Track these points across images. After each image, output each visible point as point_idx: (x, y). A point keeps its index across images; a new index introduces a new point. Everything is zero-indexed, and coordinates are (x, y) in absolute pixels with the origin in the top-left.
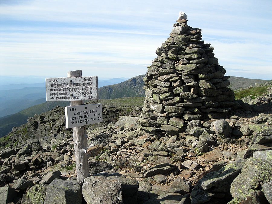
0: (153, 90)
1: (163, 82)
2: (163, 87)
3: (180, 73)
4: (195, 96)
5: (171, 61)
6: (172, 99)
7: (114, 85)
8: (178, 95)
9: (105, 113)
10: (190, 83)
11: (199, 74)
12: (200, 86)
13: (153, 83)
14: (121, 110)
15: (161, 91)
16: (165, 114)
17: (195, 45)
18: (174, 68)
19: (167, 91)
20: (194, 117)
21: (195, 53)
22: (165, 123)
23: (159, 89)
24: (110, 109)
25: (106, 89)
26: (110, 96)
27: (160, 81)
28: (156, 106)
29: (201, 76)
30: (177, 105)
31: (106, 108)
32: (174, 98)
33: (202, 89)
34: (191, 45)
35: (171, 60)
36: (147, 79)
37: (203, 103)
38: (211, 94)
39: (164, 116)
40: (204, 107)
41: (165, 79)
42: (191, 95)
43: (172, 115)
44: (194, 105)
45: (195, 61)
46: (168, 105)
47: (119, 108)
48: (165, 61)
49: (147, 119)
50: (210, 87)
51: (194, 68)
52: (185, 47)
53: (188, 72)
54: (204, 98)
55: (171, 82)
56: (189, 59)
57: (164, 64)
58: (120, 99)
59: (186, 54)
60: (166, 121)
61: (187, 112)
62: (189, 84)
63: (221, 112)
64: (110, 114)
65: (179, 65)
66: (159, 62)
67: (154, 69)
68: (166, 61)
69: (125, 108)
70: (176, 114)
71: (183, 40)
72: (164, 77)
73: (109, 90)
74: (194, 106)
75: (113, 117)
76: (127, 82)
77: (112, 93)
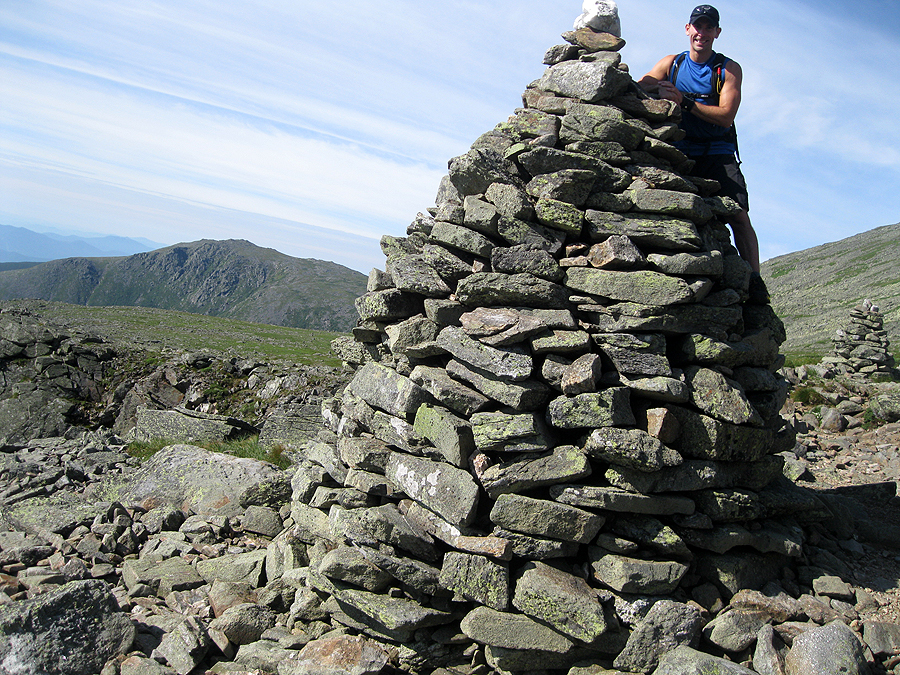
0: (419, 382)
1: (498, 346)
2: (491, 376)
3: (589, 312)
4: (672, 456)
5: (545, 234)
6: (541, 454)
7: (107, 260)
8: (576, 436)
9: (65, 359)
10: (650, 376)
11: (696, 338)
12: (700, 404)
13: (421, 340)
14: (124, 355)
15: (471, 393)
16: (494, 544)
17: (672, 177)
18: (560, 279)
19: (515, 404)
20: (657, 578)
21: (678, 214)
22: (492, 596)
23: (457, 378)
24: (86, 347)
25: (79, 267)
26: (88, 294)
27: (475, 337)
28: (432, 478)
29: (704, 347)
30: (571, 494)
31: (72, 341)
32: (549, 452)
33: (706, 419)
34: (650, 171)
35: (549, 230)
36: (383, 310)
37: (701, 496)
38: (740, 453)
39: (490, 557)
40: (704, 522)
41: (511, 332)
42: (656, 449)
43: (531, 549)
44: (656, 508)
45: (682, 260)
46: (515, 487)
47: (120, 345)
48: (509, 231)
49: (376, 547)
50: (747, 414)
51: (675, 299)
52: (623, 174)
53: (644, 314)
54: (707, 473)
55: (539, 358)
56: (646, 245)
57: (507, 244)
58: (122, 310)
59: (632, 211)
60: (503, 586)
61: (619, 541)
62: (642, 384)
63: (773, 549)
64: (81, 362)
65: (589, 265)
66: (475, 227)
67: (438, 264)
68: (517, 231)
69: (140, 347)
70: (557, 545)
71: (617, 134)
72: (500, 317)
73: (86, 274)
74: (654, 513)
75: (92, 375)
76: (156, 254)
77: (97, 287)
